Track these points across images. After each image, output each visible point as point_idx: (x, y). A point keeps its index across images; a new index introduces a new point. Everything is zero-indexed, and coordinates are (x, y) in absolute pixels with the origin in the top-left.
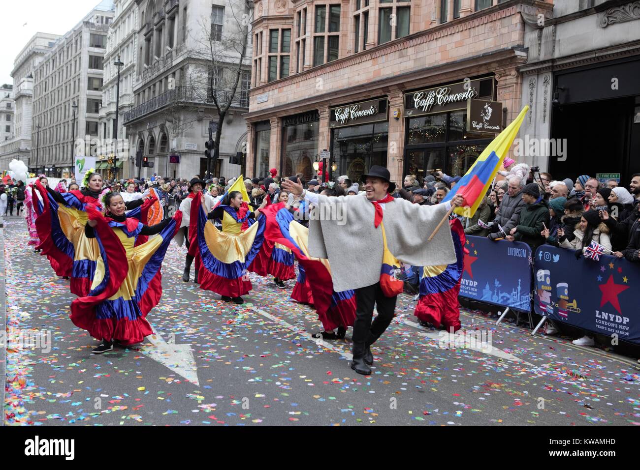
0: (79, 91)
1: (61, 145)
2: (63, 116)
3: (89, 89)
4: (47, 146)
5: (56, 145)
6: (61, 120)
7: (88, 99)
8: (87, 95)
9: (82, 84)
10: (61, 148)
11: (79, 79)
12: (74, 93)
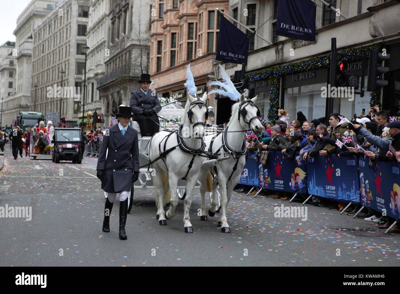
0: (69, 55)
1: (55, 102)
2: (57, 76)
3: (78, 53)
4: (44, 102)
5: (51, 102)
6: (55, 80)
7: (77, 62)
8: (76, 59)
9: (72, 50)
10: (55, 105)
11: (70, 45)
12: (66, 57)
